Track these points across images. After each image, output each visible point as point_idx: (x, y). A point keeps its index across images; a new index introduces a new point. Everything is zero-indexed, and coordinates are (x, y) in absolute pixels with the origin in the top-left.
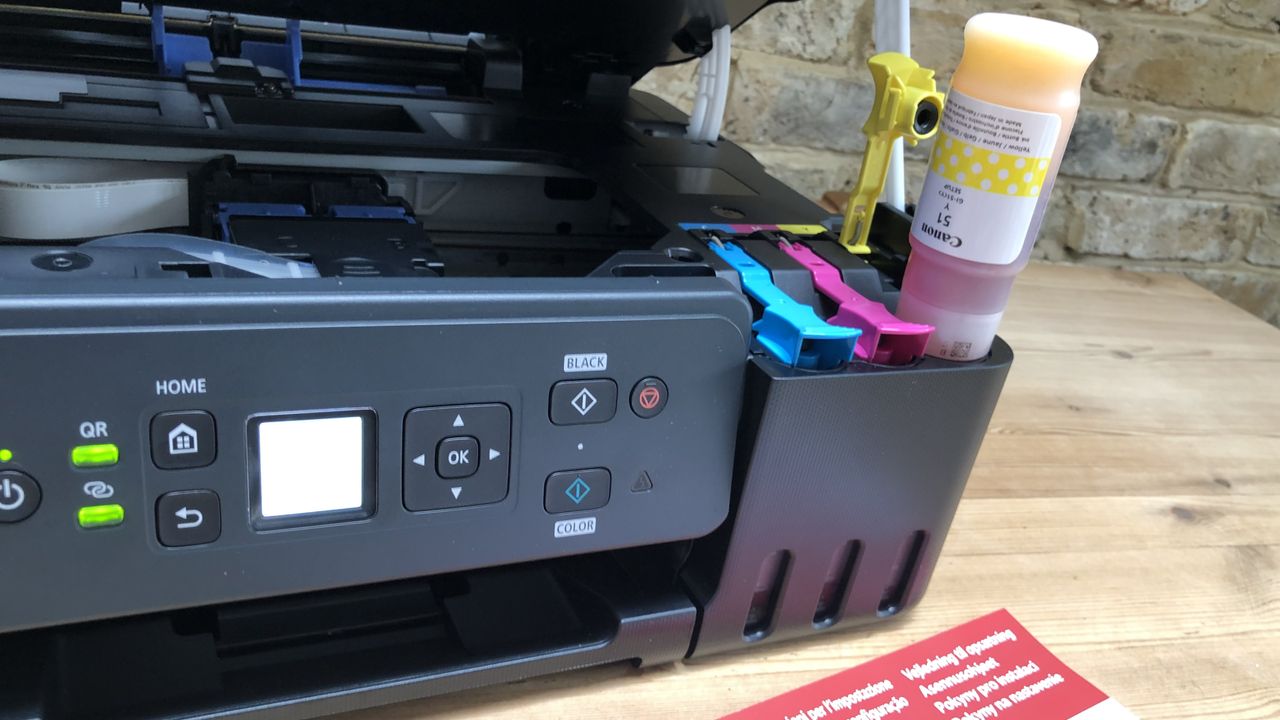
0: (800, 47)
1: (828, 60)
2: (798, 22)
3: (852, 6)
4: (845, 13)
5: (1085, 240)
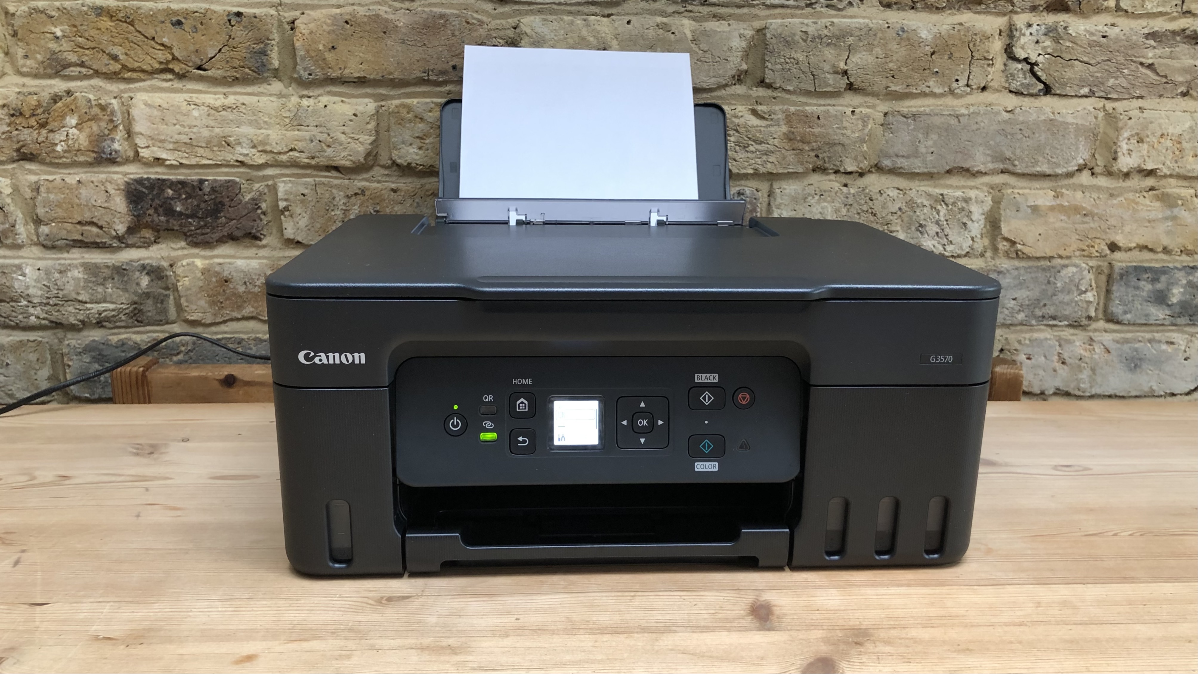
2: (936, 229)
3: (981, 211)
4: (975, 217)
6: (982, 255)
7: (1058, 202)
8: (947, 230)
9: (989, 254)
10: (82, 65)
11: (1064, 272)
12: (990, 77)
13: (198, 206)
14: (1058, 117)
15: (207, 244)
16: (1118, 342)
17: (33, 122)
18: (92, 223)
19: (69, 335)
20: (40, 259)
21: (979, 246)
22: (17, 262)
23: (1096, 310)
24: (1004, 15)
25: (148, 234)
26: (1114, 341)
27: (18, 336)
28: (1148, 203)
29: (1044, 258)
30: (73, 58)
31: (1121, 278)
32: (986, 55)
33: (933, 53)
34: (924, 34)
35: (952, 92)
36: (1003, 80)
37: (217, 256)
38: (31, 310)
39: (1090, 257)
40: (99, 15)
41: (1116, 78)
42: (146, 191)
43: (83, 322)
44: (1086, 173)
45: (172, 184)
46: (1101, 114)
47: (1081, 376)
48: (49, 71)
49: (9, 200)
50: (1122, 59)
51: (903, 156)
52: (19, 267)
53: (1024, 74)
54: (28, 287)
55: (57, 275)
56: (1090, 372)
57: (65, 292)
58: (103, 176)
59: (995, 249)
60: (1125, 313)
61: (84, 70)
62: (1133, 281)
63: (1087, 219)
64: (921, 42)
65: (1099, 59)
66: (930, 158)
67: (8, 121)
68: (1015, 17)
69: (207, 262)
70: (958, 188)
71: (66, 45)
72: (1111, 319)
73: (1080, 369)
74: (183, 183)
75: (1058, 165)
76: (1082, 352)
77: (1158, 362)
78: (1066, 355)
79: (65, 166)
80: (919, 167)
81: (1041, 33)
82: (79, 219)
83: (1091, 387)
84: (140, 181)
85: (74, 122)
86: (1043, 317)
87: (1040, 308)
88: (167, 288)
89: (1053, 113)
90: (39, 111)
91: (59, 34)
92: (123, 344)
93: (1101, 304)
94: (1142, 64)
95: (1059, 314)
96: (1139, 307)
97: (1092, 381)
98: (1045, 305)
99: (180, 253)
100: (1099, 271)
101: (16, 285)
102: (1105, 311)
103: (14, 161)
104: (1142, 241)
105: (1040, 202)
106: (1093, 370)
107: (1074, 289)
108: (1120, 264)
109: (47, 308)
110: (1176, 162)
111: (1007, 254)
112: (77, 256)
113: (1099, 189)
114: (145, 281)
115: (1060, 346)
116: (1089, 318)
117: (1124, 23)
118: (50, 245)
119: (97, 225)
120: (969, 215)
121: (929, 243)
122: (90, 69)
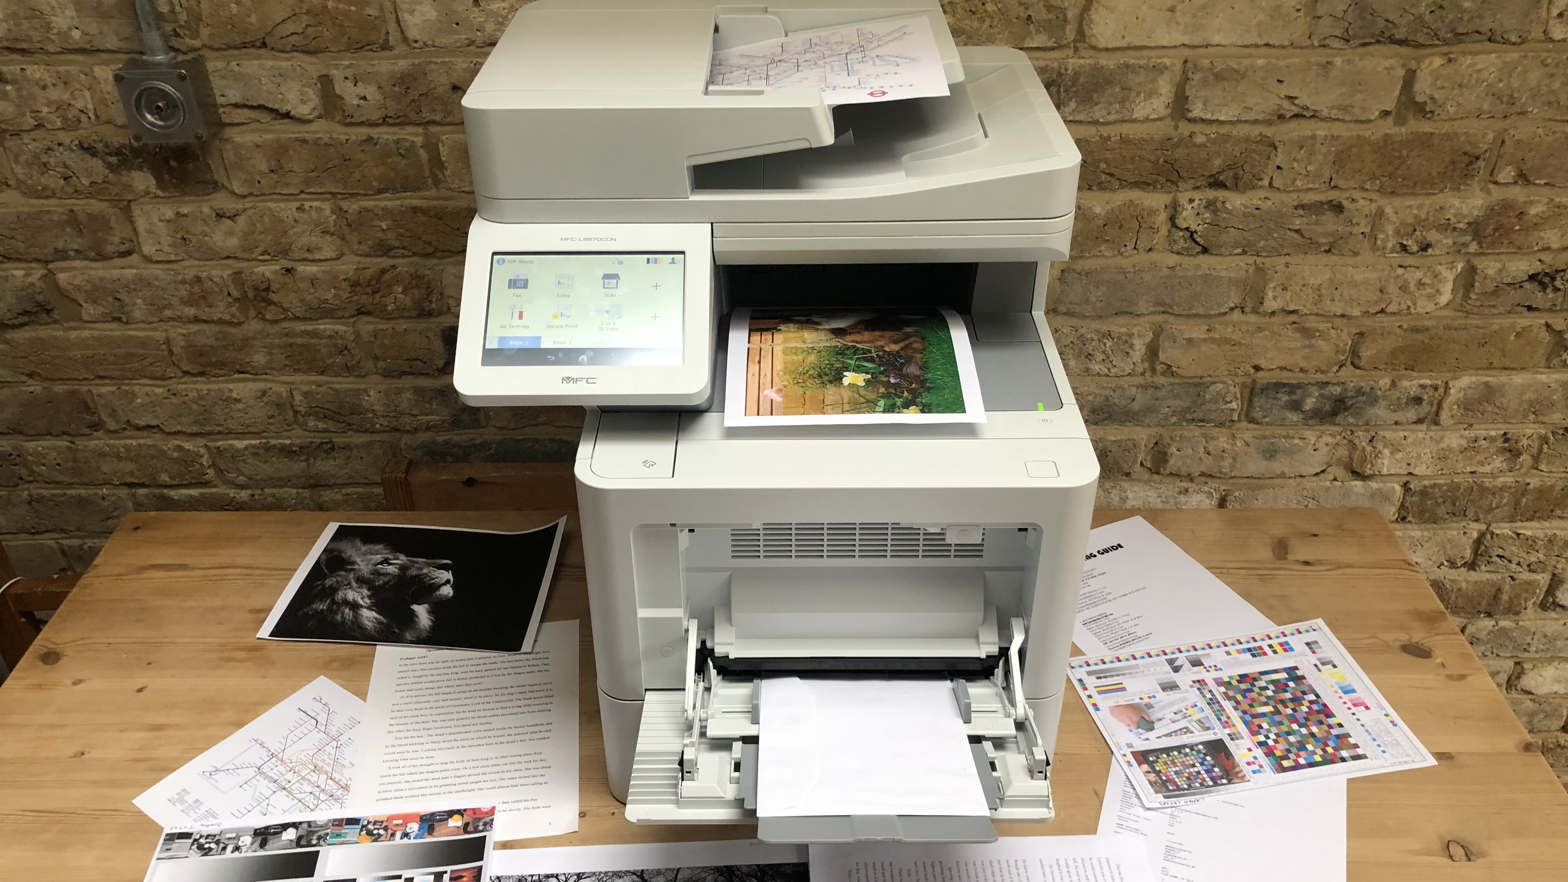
0: (1106, 371)
1: (1129, 374)
2: (1102, 357)
3: (1142, 343)
4: (1137, 348)
5: (1369, 466)
6: (1142, 374)
7: (1211, 335)
8: (1112, 358)
9: (1148, 374)
10: (404, 248)
11: (1212, 388)
12: (1155, 242)
14: (1213, 272)
16: (1256, 438)
17: (369, 290)
18: (418, 359)
19: (406, 436)
20: (379, 384)
21: (1140, 369)
22: (363, 386)
23: (1239, 414)
24: (1171, 192)
26: (1253, 437)
27: (368, 438)
28: (1290, 333)
29: (1196, 377)
30: (397, 244)
31: (1262, 392)
32: (1152, 225)
33: (1104, 228)
34: (1098, 210)
35: (1121, 254)
36: (1167, 244)
38: (376, 420)
39: (1236, 375)
40: (414, 213)
41: (1267, 240)
43: (416, 429)
44: (1237, 312)
46: (1252, 269)
47: (1222, 463)
48: (378, 252)
49: (354, 345)
50: (1273, 226)
51: (1076, 304)
52: (365, 391)
53: (1185, 240)
54: (373, 405)
55: (393, 397)
56: (1231, 460)
57: (400, 408)
58: (423, 326)
59: (1153, 370)
60: (1265, 417)
61: (406, 252)
62: (1272, 393)
63: (1235, 348)
64: (1096, 217)
65: (1252, 227)
66: (1099, 305)
67: (349, 290)
68: (1179, 194)
70: (1122, 326)
71: (390, 235)
72: (1252, 421)
73: (1222, 458)
75: (1212, 309)
76: (1225, 446)
77: (1290, 453)
78: (1210, 448)
79: (394, 318)
80: (1090, 311)
81: (1202, 206)
82: (409, 357)
83: (1231, 471)
85: (400, 290)
86: (1193, 420)
87: (1191, 414)
89: (1209, 269)
91: (385, 227)
92: (447, 443)
93: (1245, 409)
94: (1289, 229)
95: (1206, 418)
96: (1277, 413)
97: (1233, 467)
100: (1244, 386)
101: (364, 404)
102: (1247, 415)
103: (354, 316)
104: (1282, 365)
105: (1194, 335)
106: (1234, 459)
107: (1221, 400)
108: (1261, 381)
109: (388, 419)
110: (1315, 304)
111: (1163, 374)
112: (408, 382)
113: (1247, 323)
115: (1206, 441)
116: (1233, 421)
117: (1276, 197)
118: (387, 374)
119: (421, 361)
120: (1132, 346)
121: (1096, 367)
122: (410, 250)
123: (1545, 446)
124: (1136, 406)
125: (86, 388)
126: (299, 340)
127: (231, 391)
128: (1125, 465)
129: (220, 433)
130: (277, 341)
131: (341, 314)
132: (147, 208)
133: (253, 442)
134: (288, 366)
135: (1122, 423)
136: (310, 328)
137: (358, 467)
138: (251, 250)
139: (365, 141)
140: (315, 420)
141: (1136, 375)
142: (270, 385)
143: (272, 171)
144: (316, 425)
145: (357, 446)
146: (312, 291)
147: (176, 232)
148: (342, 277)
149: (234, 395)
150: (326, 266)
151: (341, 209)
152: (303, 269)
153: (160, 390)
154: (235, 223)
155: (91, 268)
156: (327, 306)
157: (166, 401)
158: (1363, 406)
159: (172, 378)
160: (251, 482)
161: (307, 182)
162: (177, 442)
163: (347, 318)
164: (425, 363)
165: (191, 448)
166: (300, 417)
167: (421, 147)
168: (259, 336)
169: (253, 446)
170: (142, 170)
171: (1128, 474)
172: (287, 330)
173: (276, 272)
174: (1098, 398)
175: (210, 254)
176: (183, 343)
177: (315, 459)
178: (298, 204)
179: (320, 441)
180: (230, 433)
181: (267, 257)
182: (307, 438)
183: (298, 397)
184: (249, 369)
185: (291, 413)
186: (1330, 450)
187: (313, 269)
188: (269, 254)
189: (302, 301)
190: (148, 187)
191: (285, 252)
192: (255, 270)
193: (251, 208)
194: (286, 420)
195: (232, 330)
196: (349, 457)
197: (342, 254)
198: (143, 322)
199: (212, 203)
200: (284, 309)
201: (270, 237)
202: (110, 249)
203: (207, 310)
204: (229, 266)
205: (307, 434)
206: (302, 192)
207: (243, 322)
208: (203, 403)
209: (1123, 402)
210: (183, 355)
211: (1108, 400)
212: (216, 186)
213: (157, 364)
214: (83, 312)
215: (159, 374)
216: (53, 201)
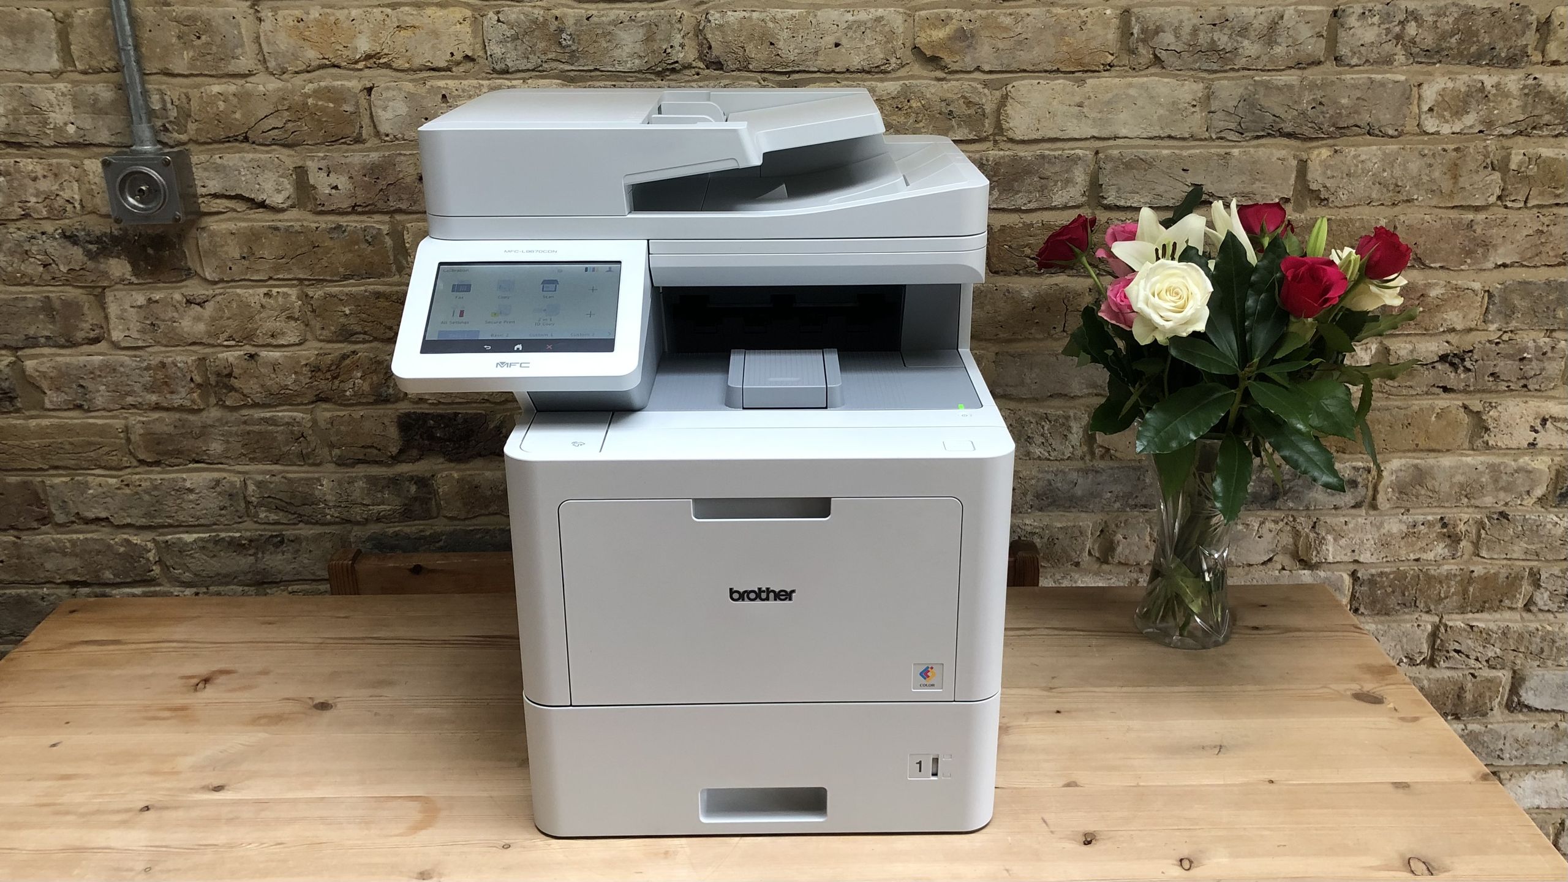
0: (1046, 454)
1: (1069, 458)
2: (1042, 440)
3: (1079, 425)
4: (1074, 430)
5: (1314, 553)
6: (1082, 458)
8: (1051, 441)
9: (1088, 458)
10: (365, 333)
13: (454, 432)
15: (459, 461)
17: (328, 375)
18: (372, 447)
19: (356, 528)
20: (332, 473)
21: (1079, 453)
22: (316, 475)
25: (415, 453)
27: (318, 530)
29: (1134, 461)
30: (358, 329)
32: (1079, 305)
33: (1033, 308)
34: (1026, 293)
35: (1050, 336)
37: (468, 469)
38: (327, 511)
40: (377, 298)
42: (413, 422)
43: (366, 520)
45: (434, 417)
48: (340, 338)
49: (310, 432)
51: (1011, 386)
52: (319, 480)
54: (325, 495)
55: (346, 485)
57: (352, 498)
58: (382, 411)
59: (1092, 454)
61: (367, 337)
64: (1023, 300)
66: (1034, 387)
67: (310, 375)
69: (461, 473)
70: (1060, 408)
71: (352, 320)
74: (442, 416)
77: (1235, 540)
79: (352, 405)
80: (1025, 394)
82: (363, 445)
84: (408, 415)
85: (359, 375)
86: (1136, 505)
87: (1133, 500)
88: (430, 493)
90: (333, 368)
91: (348, 312)
92: (397, 535)
95: (1149, 504)
98: (1137, 497)
99: (440, 466)
101: (317, 493)
103: (313, 402)
109: (339, 509)
111: (1102, 457)
112: (361, 470)
114: (413, 489)
115: (1151, 528)
118: (341, 463)
119: (376, 448)
120: (1069, 429)
121: (1037, 451)
122: (370, 335)
123: (1483, 532)
124: (1079, 491)
125: (39, 479)
126: (256, 428)
127: (184, 480)
128: (1073, 554)
129: (170, 526)
130: (234, 429)
131: (299, 400)
132: (119, 294)
133: (201, 535)
134: (244, 455)
135: (1067, 509)
136: (268, 415)
137: (306, 561)
138: (217, 336)
139: (335, 228)
140: (266, 511)
141: (1076, 459)
142: (225, 475)
143: (244, 258)
144: (266, 516)
145: (307, 538)
146: (273, 376)
147: (146, 318)
148: (304, 362)
149: (188, 485)
150: (289, 352)
151: (307, 295)
152: (264, 353)
153: (114, 481)
154: (204, 309)
155: (59, 355)
156: (288, 391)
157: (119, 491)
158: (1301, 489)
159: (127, 467)
160: (196, 579)
161: (277, 269)
162: (125, 536)
163: (306, 404)
164: (380, 450)
165: (139, 542)
166: (251, 507)
167: (387, 234)
168: (217, 424)
169: (202, 539)
170: (119, 258)
171: (1077, 564)
172: (246, 418)
173: (239, 357)
174: (1041, 483)
175: (176, 340)
176: (142, 431)
177: (263, 553)
178: (265, 290)
179: (270, 534)
180: (180, 526)
181: (233, 343)
182: (256, 530)
183: (251, 487)
184: (205, 457)
185: (243, 505)
186: (1274, 537)
187: (276, 354)
188: (234, 340)
189: (262, 386)
190: (124, 274)
191: (249, 337)
192: (220, 356)
193: (220, 294)
194: (237, 511)
195: (191, 417)
196: (298, 551)
197: (306, 340)
198: (104, 409)
199: (183, 290)
200: (244, 395)
201: (236, 323)
202: (80, 335)
203: (168, 396)
204: (194, 352)
205: (256, 526)
206: (271, 278)
207: (204, 409)
208: (155, 493)
209: (1066, 487)
210: (141, 443)
211: (1051, 484)
212: (189, 273)
213: (114, 453)
214: (47, 401)
215: (114, 464)
216: (30, 289)
